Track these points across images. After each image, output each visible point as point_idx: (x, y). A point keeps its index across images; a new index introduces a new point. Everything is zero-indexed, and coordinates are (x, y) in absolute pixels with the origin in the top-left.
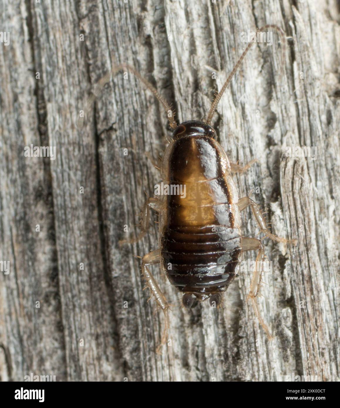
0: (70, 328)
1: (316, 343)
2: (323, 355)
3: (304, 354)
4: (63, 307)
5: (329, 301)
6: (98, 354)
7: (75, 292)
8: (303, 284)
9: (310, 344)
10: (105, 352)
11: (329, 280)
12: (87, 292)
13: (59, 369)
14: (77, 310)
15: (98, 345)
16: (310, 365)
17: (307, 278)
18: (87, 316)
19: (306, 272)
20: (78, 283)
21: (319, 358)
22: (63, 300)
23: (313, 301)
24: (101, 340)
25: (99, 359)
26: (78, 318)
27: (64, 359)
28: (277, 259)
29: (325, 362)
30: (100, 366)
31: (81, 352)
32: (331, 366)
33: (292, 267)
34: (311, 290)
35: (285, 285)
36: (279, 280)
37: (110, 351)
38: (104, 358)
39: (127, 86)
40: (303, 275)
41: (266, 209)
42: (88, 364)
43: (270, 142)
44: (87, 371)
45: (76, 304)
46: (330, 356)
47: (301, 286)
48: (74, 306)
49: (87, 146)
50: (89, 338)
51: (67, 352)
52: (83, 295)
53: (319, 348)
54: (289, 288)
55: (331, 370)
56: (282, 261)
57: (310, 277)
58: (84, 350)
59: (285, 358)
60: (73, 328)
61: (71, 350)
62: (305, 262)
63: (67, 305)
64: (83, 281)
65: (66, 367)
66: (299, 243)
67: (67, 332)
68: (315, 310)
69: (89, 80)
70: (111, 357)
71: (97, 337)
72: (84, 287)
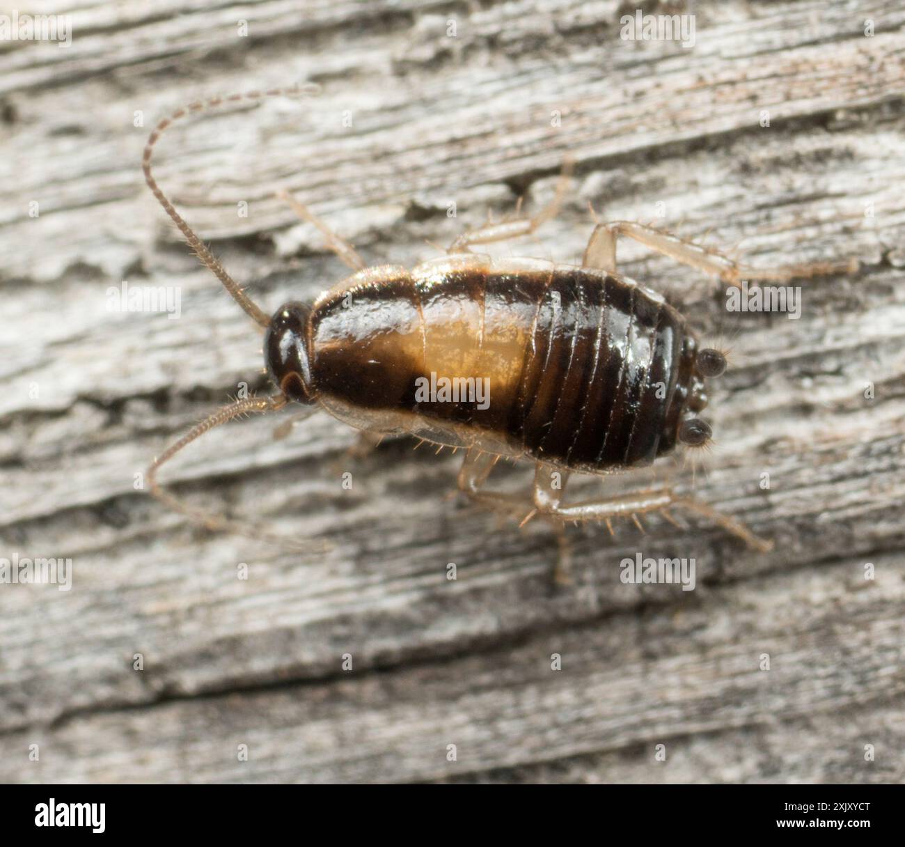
0: (634, 727)
1: (612, 114)
2: (639, 95)
3: (642, 140)
4: (585, 747)
5: (509, 89)
6: (690, 652)
7: (544, 720)
8: (470, 156)
9: (616, 126)
10: (686, 634)
11: (458, 95)
12: (542, 693)
13: (739, 746)
14: (588, 712)
15: (669, 652)
16: (668, 123)
17: (456, 150)
18: (603, 687)
19: (442, 154)
20: (521, 716)
21: (648, 104)
22: (567, 750)
23: (511, 129)
24: (655, 645)
25: (703, 648)
26: (607, 708)
27: (712, 735)
28: (416, 228)
29: (658, 86)
30: (720, 643)
31: (690, 695)
32: (667, 72)
33: (432, 189)
34: (484, 135)
35: (477, 204)
36: (467, 217)
37: (682, 621)
38: (700, 636)
39: (27, 636)
40: (448, 161)
41: (296, 264)
42: (717, 674)
43: (136, 271)
44: (734, 675)
45: (573, 715)
46: (643, 76)
47: (476, 161)
48: (579, 720)
49: (186, 720)
50: (653, 676)
51: (694, 727)
52: (550, 701)
53: (624, 104)
54: (485, 192)
55: (676, 71)
56: (419, 214)
57: (453, 141)
58: (686, 686)
59: (656, 187)
60: (633, 719)
61: (688, 718)
62: (418, 158)
63: (579, 738)
64: (517, 704)
65: (731, 729)
66: (372, 176)
67: (646, 734)
68: (533, 124)
69: (22, 730)
70: (698, 618)
71: (650, 656)
72: (530, 699)
